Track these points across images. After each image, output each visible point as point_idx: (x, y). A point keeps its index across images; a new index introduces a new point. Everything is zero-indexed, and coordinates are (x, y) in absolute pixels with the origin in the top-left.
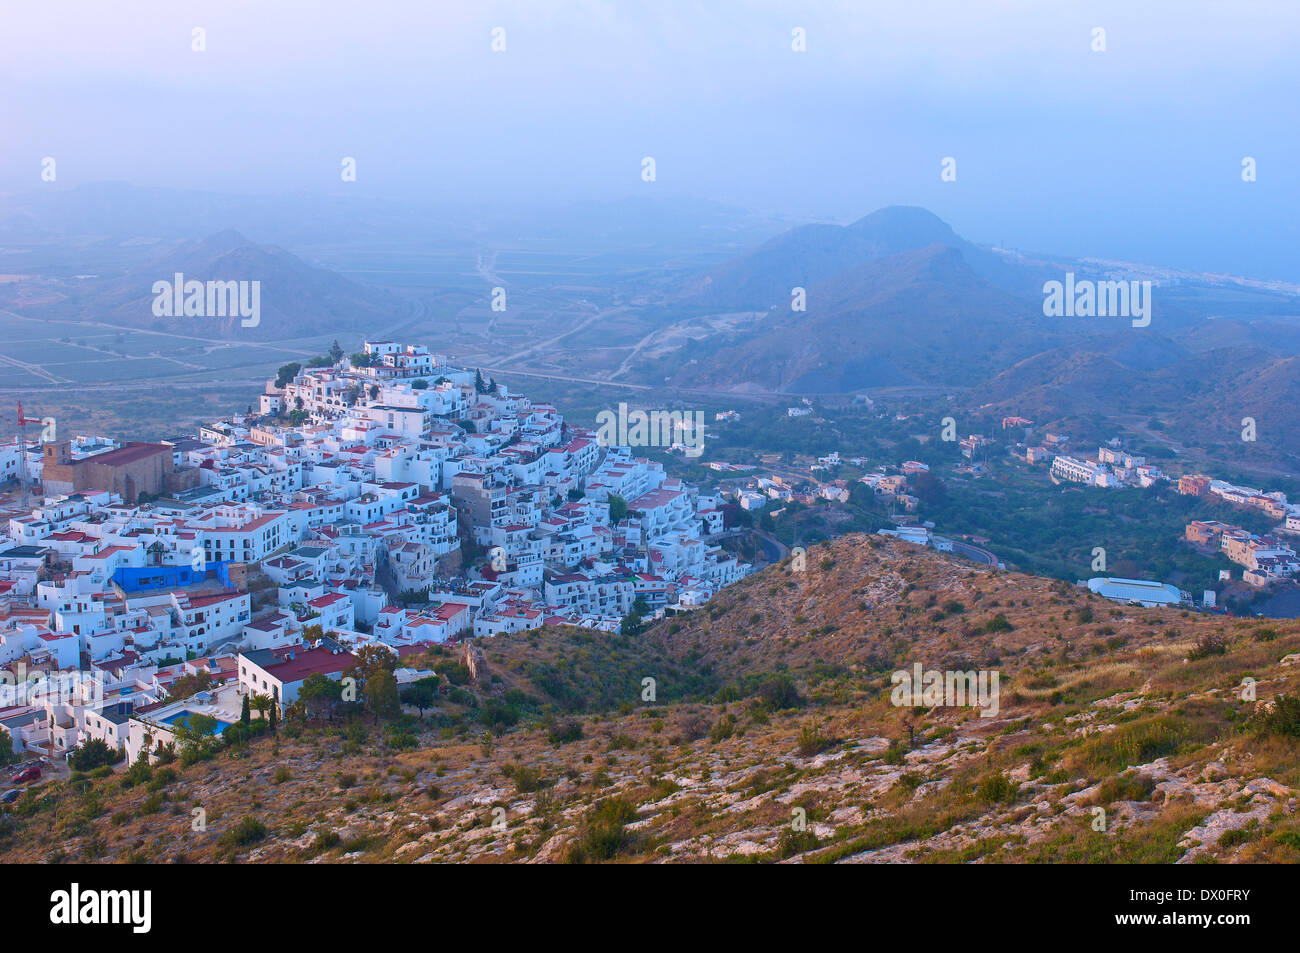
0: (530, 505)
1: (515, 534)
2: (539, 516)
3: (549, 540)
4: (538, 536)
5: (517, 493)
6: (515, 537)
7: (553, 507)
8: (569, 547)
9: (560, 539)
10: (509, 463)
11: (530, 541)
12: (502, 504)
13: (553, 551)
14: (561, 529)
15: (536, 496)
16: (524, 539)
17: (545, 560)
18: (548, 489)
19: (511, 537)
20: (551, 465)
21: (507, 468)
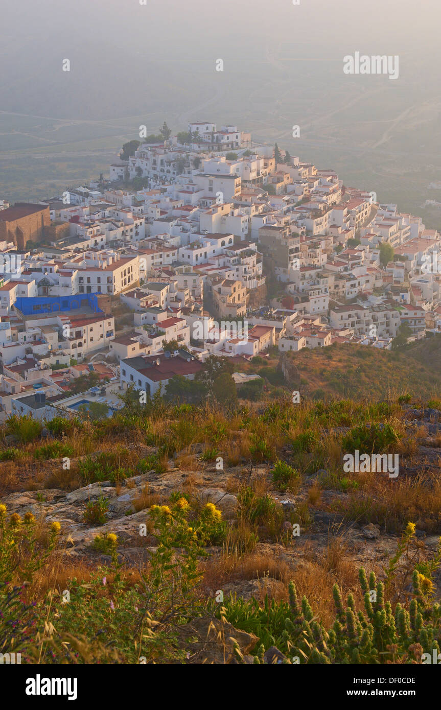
0: (318, 251)
1: (307, 273)
2: (325, 260)
3: (333, 278)
4: (324, 275)
5: (308, 242)
6: (307, 276)
7: (336, 253)
8: (348, 284)
9: (342, 277)
10: (301, 218)
11: (319, 279)
12: (297, 250)
13: (336, 286)
14: (342, 270)
15: (323, 245)
16: (314, 277)
17: (330, 293)
18: (332, 239)
19: (304, 276)
20: (334, 220)
21: (300, 222)
